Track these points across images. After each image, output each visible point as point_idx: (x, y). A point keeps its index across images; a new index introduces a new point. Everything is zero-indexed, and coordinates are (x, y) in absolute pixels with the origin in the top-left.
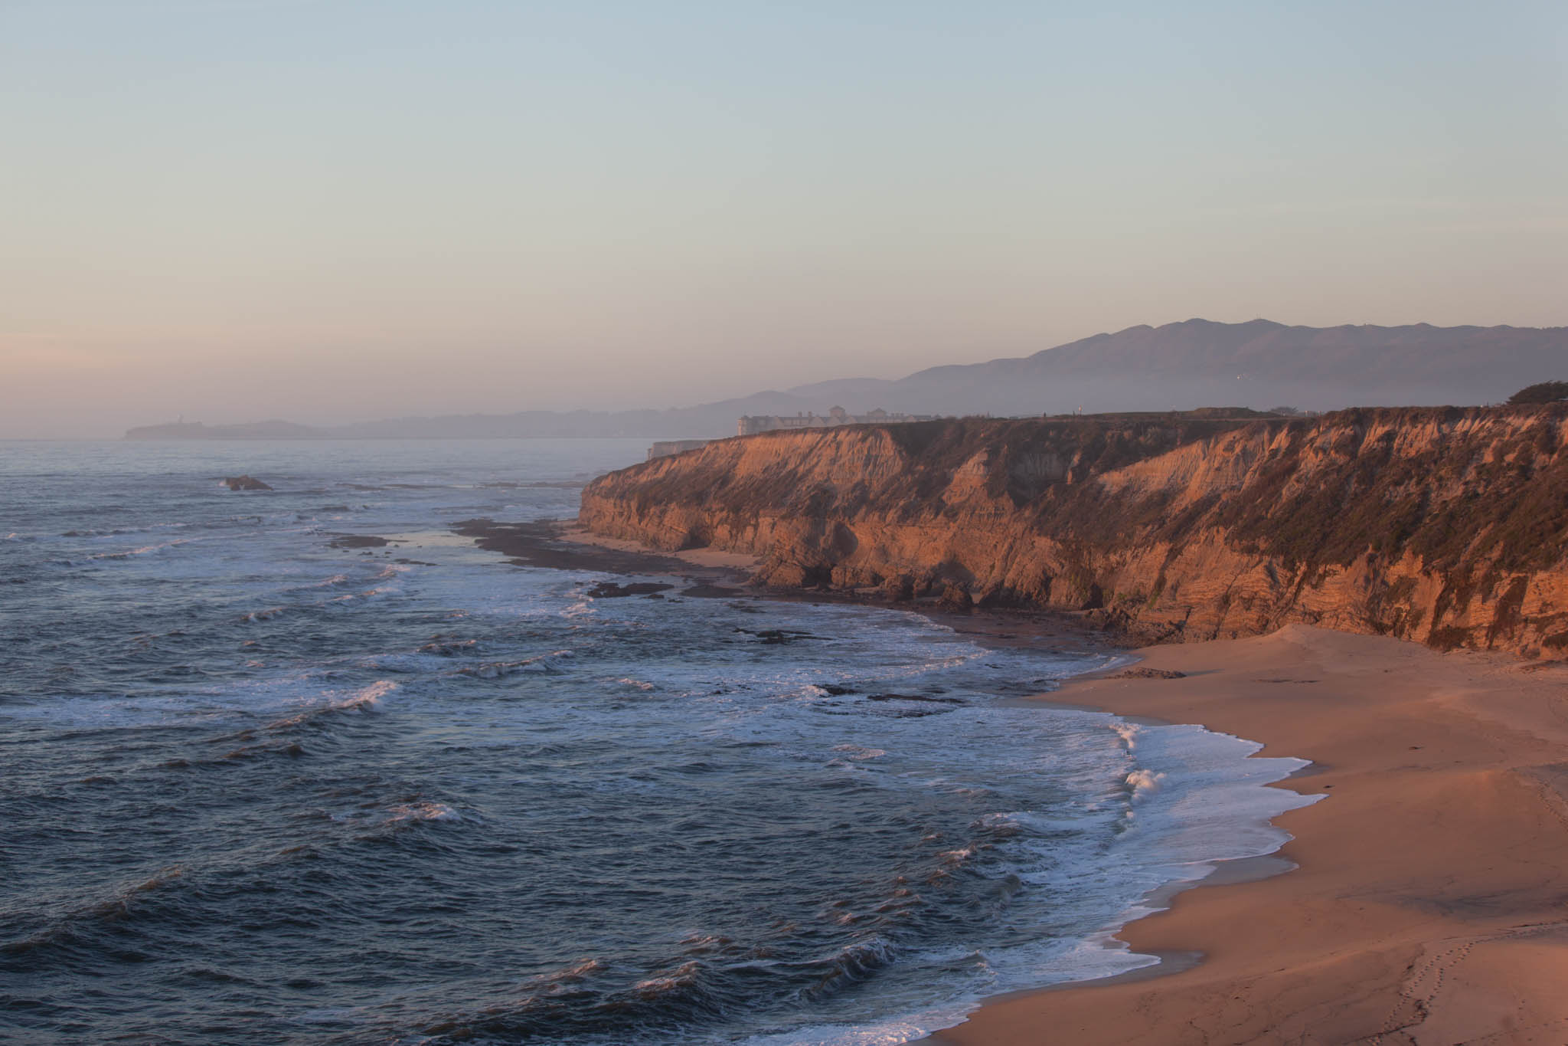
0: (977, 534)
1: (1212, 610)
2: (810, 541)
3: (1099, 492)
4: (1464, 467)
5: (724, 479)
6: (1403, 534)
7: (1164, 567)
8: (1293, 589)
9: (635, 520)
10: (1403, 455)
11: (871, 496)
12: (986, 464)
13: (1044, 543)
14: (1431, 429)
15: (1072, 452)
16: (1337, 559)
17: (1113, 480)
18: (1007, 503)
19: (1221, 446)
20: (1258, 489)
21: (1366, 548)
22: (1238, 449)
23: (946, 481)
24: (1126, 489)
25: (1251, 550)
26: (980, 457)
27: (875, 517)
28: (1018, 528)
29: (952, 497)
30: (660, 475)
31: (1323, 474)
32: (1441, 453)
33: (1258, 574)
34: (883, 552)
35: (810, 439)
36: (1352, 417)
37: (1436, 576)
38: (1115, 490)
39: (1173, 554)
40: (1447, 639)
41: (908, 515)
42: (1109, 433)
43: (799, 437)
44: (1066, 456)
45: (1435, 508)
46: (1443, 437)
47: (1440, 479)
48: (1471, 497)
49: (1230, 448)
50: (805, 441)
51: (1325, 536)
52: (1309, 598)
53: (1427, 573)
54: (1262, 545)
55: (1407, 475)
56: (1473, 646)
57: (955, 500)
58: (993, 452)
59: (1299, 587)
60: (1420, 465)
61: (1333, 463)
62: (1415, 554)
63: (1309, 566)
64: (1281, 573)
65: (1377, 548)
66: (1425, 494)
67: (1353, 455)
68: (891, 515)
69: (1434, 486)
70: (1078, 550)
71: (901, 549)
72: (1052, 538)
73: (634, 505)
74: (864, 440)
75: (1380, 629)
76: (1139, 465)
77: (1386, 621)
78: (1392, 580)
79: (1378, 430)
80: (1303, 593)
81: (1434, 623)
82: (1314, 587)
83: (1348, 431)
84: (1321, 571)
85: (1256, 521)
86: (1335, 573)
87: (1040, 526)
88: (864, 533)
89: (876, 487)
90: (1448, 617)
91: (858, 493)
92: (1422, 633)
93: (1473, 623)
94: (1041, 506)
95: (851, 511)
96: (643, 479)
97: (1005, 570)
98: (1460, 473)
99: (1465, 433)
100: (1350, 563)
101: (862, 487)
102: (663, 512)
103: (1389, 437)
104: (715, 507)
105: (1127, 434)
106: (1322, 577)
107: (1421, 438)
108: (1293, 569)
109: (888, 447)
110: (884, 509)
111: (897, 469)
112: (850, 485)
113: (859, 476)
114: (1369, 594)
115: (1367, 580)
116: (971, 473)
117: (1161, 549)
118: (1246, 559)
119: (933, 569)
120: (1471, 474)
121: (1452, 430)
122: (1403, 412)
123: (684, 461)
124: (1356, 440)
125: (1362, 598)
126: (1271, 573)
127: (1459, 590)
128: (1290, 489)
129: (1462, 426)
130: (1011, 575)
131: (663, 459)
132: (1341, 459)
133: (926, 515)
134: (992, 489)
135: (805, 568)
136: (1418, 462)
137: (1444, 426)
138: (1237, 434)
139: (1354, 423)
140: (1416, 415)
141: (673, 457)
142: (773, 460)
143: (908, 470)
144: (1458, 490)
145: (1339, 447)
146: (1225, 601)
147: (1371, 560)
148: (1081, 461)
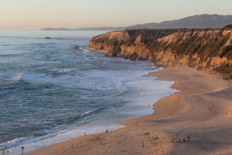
0: (139, 48)
1: (166, 62)
2: (114, 49)
3: (157, 42)
4: (207, 39)
5: (107, 39)
6: (196, 50)
7: (163, 55)
8: (178, 59)
9: (94, 45)
10: (199, 37)
11: (124, 42)
12: (141, 37)
13: (147, 50)
14: (203, 32)
15: (155, 35)
16: (185, 54)
17: (159, 40)
18: (144, 43)
19: (174, 35)
20: (176, 42)
21: (190, 53)
22: (176, 35)
23: (135, 40)
24: (161, 42)
25: (173, 53)
26: (140, 36)
27: (124, 46)
28: (144, 48)
29: (136, 42)
30: (99, 38)
31: (186, 40)
32: (204, 36)
33: (173, 57)
34: (125, 51)
35: (120, 32)
36: (191, 30)
37: (199, 58)
38: (159, 42)
39: (164, 53)
40: (200, 68)
41: (129, 45)
42: (161, 32)
43: (118, 32)
44: (154, 36)
45: (202, 46)
46: (205, 34)
47: (203, 41)
48: (207, 44)
49: (175, 35)
50: (119, 33)
51: (184, 50)
52: (181, 61)
53: (198, 57)
54: (175, 52)
55: (198, 40)
56: (203, 70)
57: (136, 43)
58: (142, 35)
59: (179, 59)
60: (201, 38)
61: (188, 38)
62: (197, 54)
63: (181, 55)
64: (177, 57)
65: (192, 53)
66: (200, 44)
67: (191, 37)
68: (126, 45)
69: (202, 42)
70: (153, 52)
71: (128, 51)
72: (149, 49)
73: (94, 43)
74: (123, 33)
75: (191, 66)
76: (163, 38)
77: (192, 65)
78: (193, 58)
79: (195, 32)
80: (180, 60)
81: (198, 66)
82: (181, 59)
83: (191, 33)
84: (183, 56)
85: (175, 47)
86: (185, 57)
87: (147, 47)
88: (122, 48)
89: (125, 41)
90: (200, 65)
91: (122, 42)
92: (196, 67)
93: (203, 66)
94: (148, 44)
95: (121, 44)
96: (97, 38)
97: (141, 55)
98: (206, 40)
99: (209, 33)
100: (187, 55)
101: (123, 41)
102: (98, 44)
103: (197, 34)
104: (105, 43)
105: (164, 32)
106: (183, 57)
107: (201, 34)
108: (179, 56)
109: (127, 34)
110: (125, 44)
111: (128, 38)
112: (121, 40)
113: (122, 39)
114: (189, 60)
115: (189, 58)
116: (139, 38)
117: (163, 52)
118: (172, 54)
119: (132, 54)
120: (208, 40)
121: (207, 33)
122: (200, 29)
123: (103, 36)
124: (192, 34)
125: (188, 61)
126: (175, 56)
127: (202, 60)
128: (180, 42)
129: (208, 32)
130: (142, 55)
131: (100, 35)
132: (189, 37)
133: (131, 45)
134: (141, 41)
135: (113, 54)
136: (200, 38)
137: (205, 32)
138: (177, 33)
139: (192, 31)
140: (201, 30)
141: (101, 35)
142: (114, 36)
143: (130, 38)
144: (206, 43)
145: (189, 35)
146: (169, 61)
147: (190, 55)
148: (156, 37)
